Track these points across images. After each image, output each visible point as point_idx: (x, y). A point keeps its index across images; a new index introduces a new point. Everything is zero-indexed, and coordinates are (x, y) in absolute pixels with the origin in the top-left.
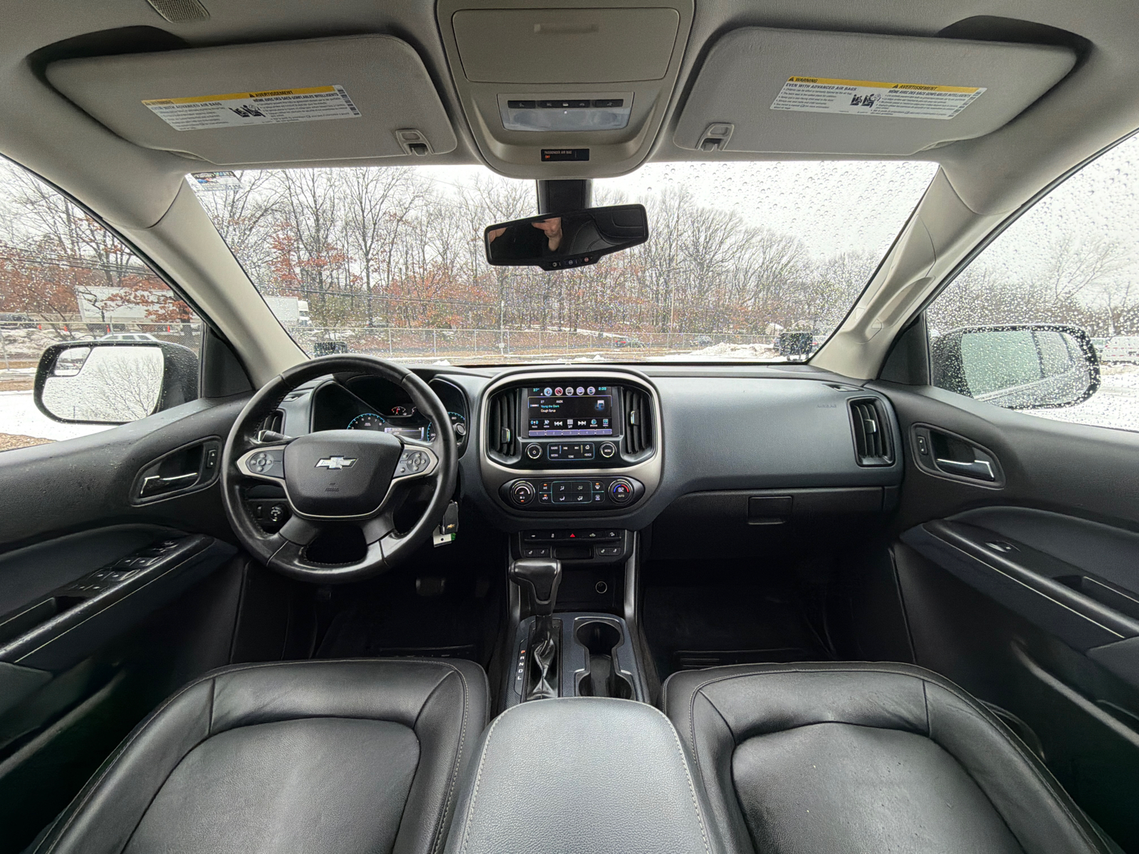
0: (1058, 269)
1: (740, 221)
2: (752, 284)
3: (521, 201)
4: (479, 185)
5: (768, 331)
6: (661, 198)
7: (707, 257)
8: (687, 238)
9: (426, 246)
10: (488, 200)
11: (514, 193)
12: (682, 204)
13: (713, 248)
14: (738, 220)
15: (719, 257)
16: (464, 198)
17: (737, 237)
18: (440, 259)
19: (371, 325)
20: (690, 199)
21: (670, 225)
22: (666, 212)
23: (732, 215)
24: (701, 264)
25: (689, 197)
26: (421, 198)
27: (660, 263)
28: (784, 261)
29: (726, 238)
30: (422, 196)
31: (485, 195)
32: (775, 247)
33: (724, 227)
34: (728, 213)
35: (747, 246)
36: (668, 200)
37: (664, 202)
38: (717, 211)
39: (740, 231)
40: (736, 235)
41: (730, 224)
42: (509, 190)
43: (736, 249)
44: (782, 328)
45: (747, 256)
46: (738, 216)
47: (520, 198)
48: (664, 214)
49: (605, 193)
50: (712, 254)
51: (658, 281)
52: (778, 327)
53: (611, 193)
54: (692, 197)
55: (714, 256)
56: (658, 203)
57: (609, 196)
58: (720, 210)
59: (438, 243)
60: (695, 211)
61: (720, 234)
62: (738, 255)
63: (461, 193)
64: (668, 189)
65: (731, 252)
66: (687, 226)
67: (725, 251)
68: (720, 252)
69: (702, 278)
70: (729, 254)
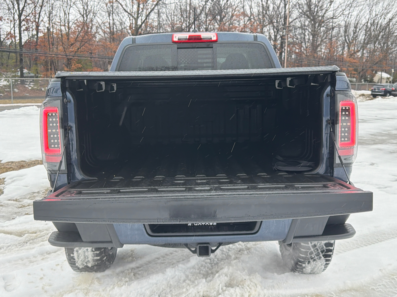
2: (362, 37)
5: (376, 79)
7: (319, 14)
9: (71, 8)
13: (325, 6)
15: (330, 14)
18: (81, 19)
19: (22, 75)
24: (314, 20)
28: (389, 16)
32: (381, 4)
35: (354, 5)
45: (355, 13)
50: (324, 11)
51: (276, 36)
52: (385, 75)
55: (325, 13)
62: (346, 13)
65: (341, 10)
67: (335, 8)
68: (330, 9)
69: (315, 34)
70: (339, 11)
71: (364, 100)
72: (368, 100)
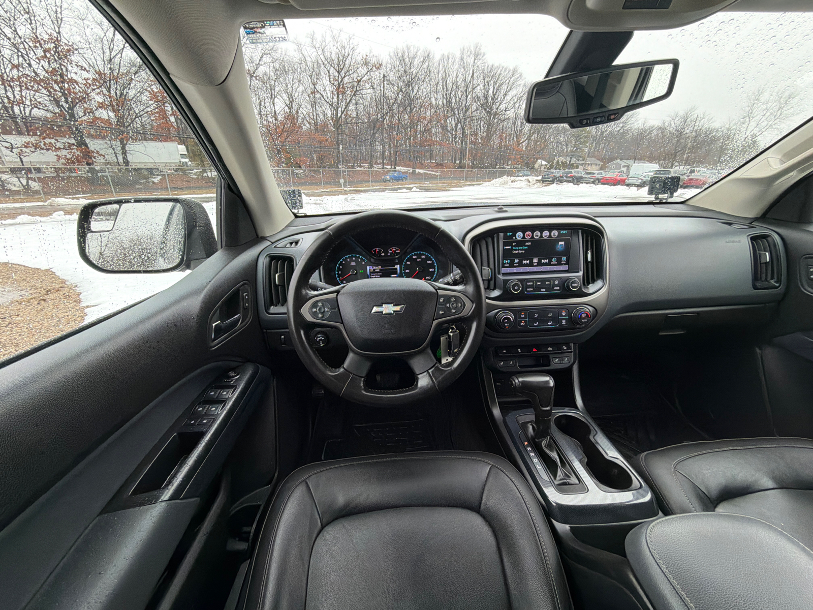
0: (749, 115)
1: (520, 76)
2: (526, 129)
3: (349, 58)
4: (314, 43)
5: (536, 166)
6: (460, 56)
7: (494, 106)
8: (479, 91)
9: (276, 99)
10: (322, 57)
11: (343, 51)
12: (476, 61)
13: (499, 99)
14: (518, 75)
15: (503, 107)
16: (303, 55)
17: (518, 90)
18: (287, 110)
20: (483, 57)
21: (467, 80)
22: (464, 68)
23: (515, 71)
24: (490, 113)
25: (482, 55)
26: (269, 55)
27: (458, 112)
29: (509, 91)
30: (269, 54)
31: (320, 52)
33: (508, 81)
34: (512, 69)
36: (465, 57)
37: (462, 59)
38: (503, 67)
39: (520, 84)
40: (516, 88)
41: (513, 79)
42: (339, 48)
43: (516, 100)
44: (547, 163)
46: (519, 72)
47: (348, 55)
48: (462, 70)
49: (415, 51)
50: (498, 104)
51: (456, 127)
52: (544, 163)
53: (420, 51)
54: (484, 55)
55: (499, 106)
56: (457, 60)
57: (419, 54)
58: (506, 67)
59: (285, 96)
60: (486, 67)
61: (504, 87)
63: (300, 50)
64: (465, 47)
65: (512, 103)
66: (479, 81)
67: (507, 101)
68: (504, 102)
69: (489, 124)
70: (511, 104)
71: (541, 186)
72: (544, 186)
